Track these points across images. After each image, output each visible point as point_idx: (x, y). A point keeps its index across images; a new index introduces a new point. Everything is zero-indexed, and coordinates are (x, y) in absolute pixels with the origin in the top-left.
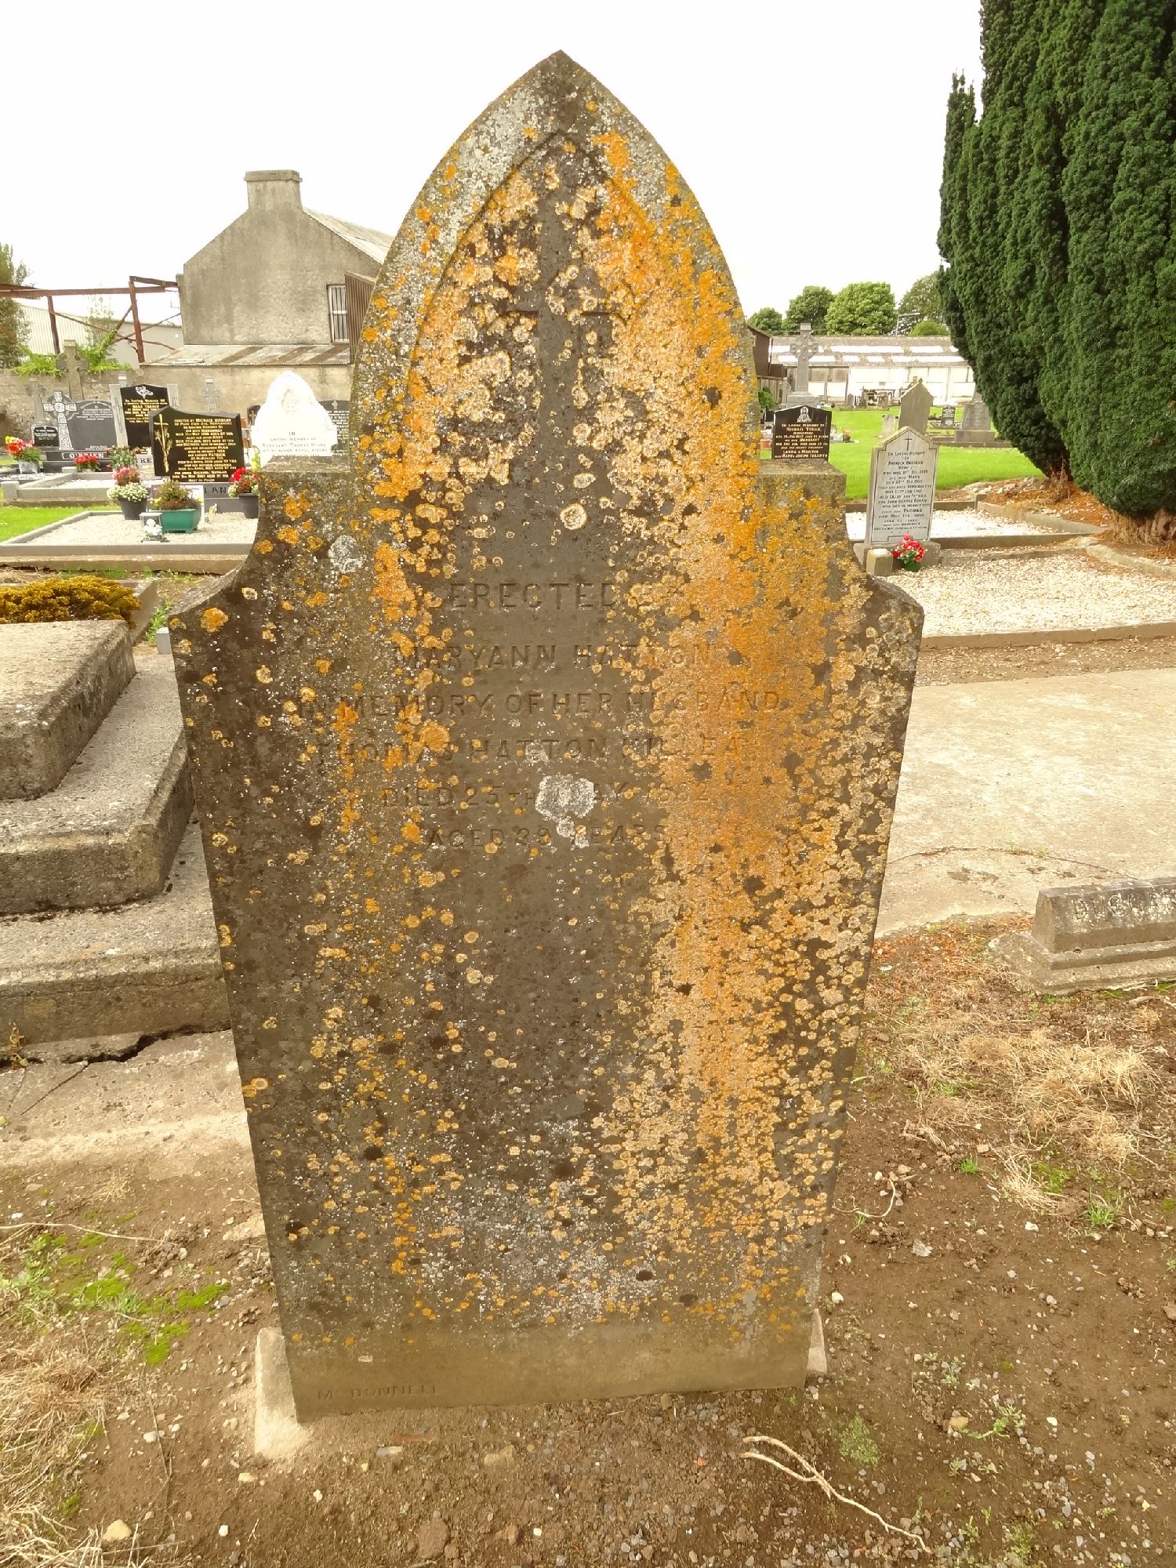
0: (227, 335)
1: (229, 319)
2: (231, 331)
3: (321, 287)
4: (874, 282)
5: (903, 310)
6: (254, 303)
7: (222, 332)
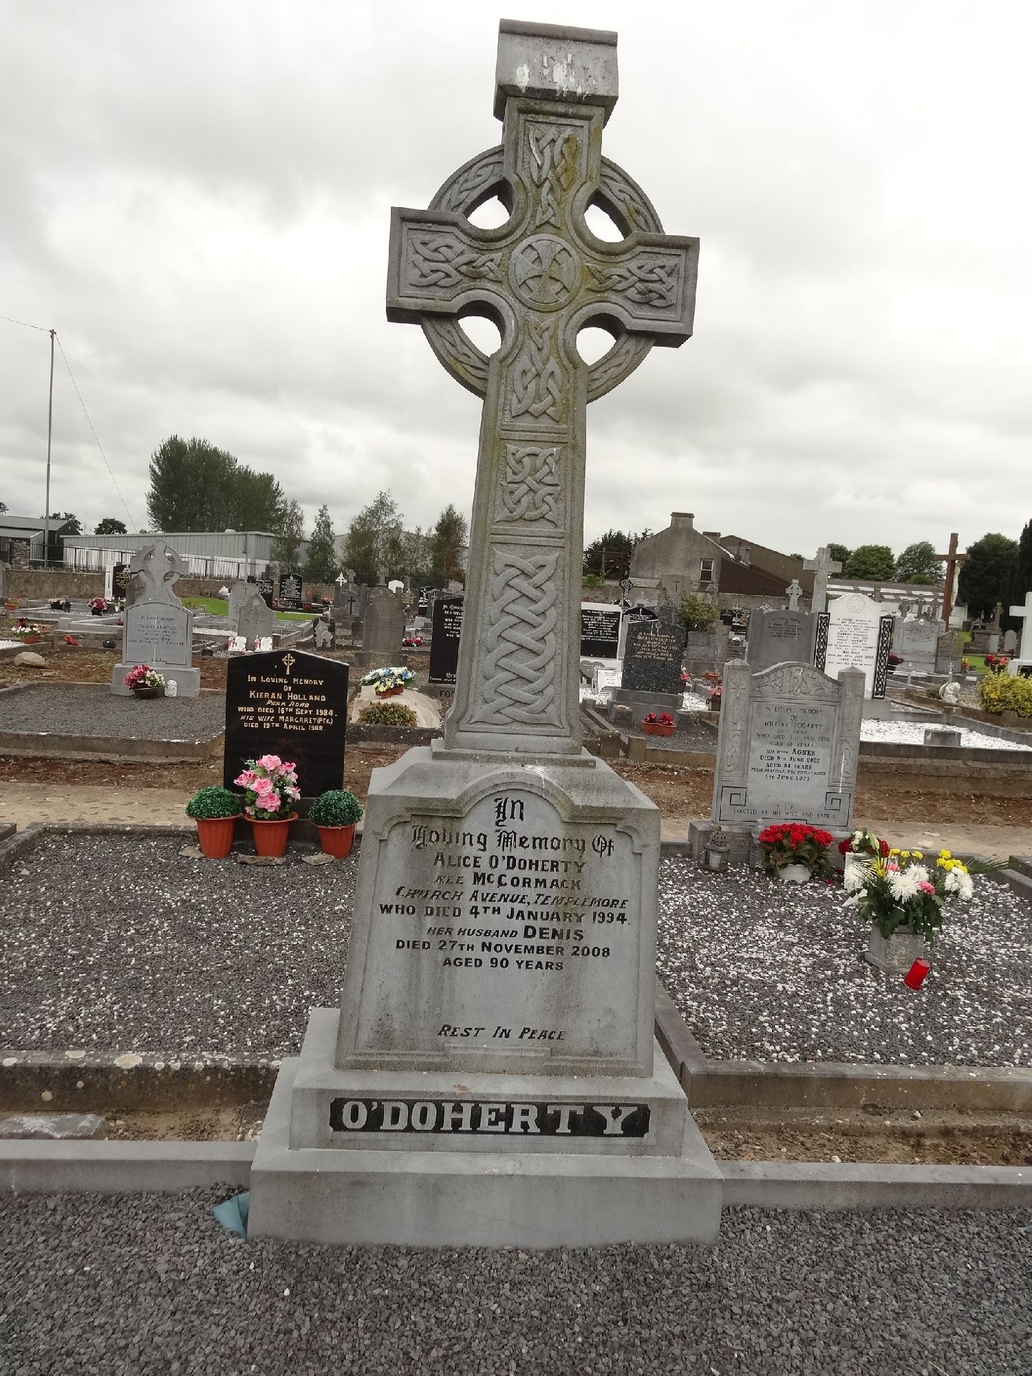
0: (650, 575)
1: (653, 568)
2: (653, 574)
3: (699, 558)
4: (880, 545)
5: (899, 564)
6: (666, 563)
7: (649, 574)
